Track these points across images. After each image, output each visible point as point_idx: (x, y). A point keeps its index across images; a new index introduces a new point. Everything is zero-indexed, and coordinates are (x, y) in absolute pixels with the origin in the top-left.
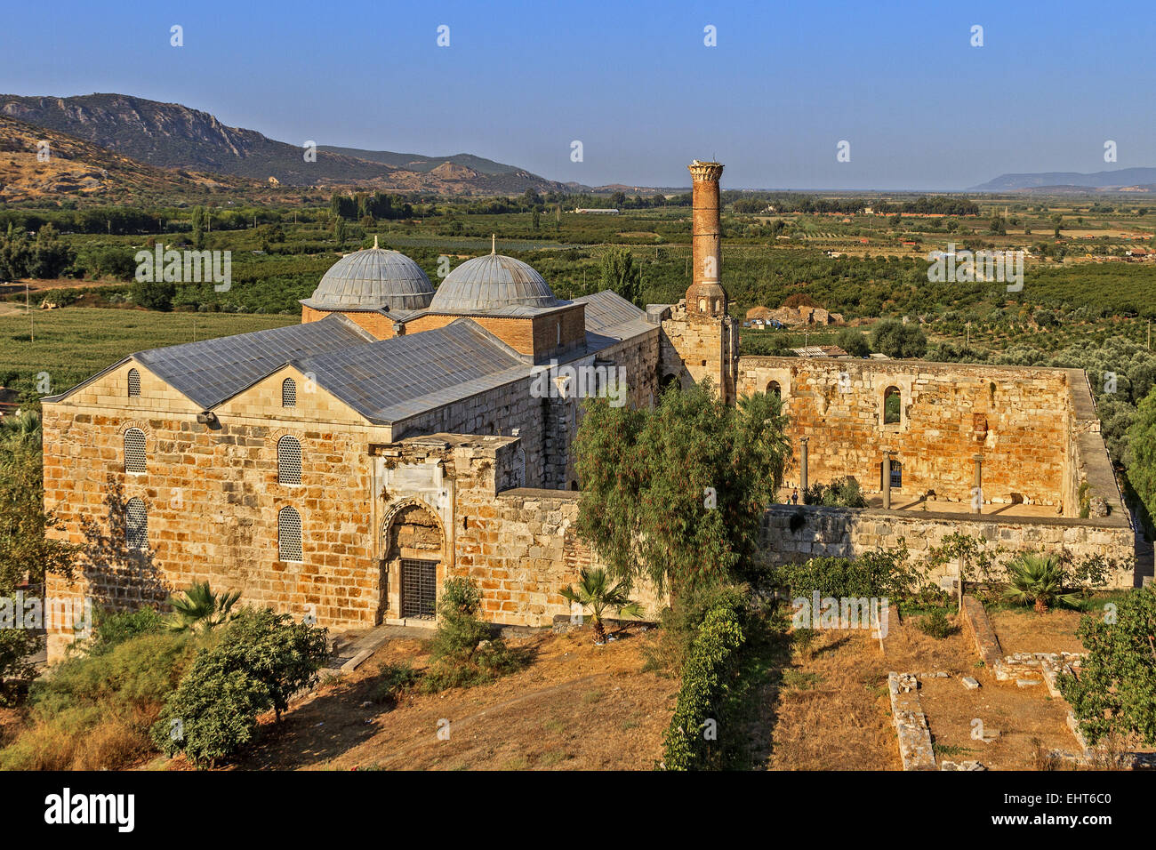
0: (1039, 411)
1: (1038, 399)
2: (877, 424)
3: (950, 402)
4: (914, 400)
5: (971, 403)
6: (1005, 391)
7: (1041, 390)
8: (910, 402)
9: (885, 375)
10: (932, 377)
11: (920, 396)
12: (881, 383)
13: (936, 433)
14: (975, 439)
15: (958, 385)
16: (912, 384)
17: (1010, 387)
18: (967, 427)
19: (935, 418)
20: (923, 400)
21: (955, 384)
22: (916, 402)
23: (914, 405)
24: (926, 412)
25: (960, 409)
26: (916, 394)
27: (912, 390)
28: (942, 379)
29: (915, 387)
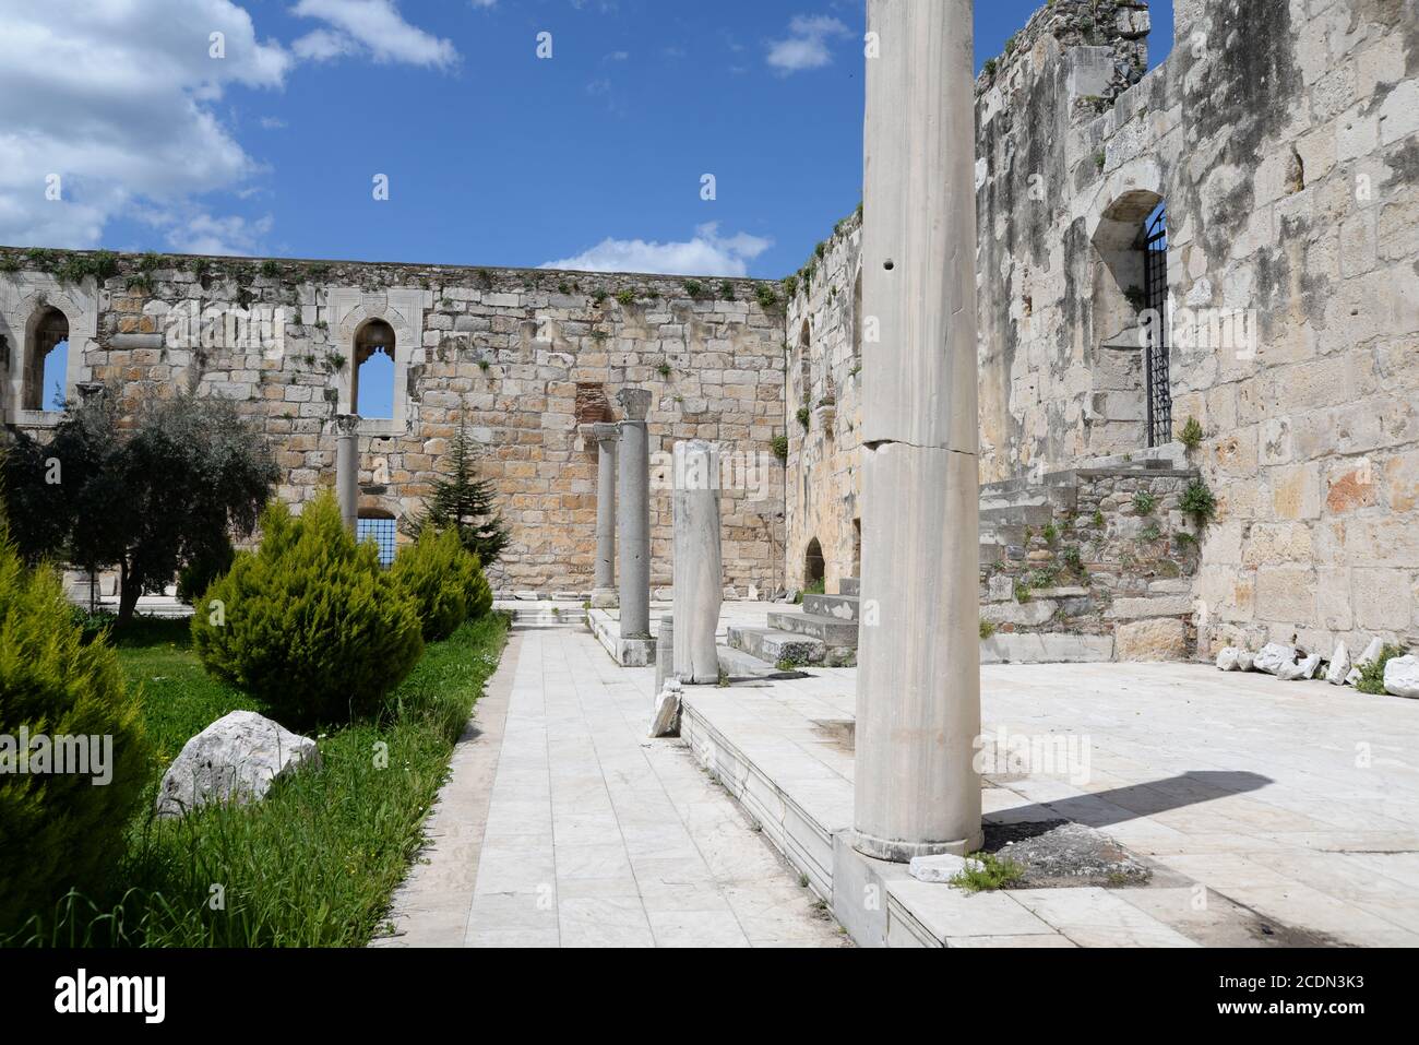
0: (731, 376)
1: (727, 345)
2: (334, 415)
3: (517, 356)
4: (429, 354)
5: (569, 358)
6: (652, 327)
7: (733, 326)
8: (420, 357)
9: (356, 290)
10: (476, 295)
11: (445, 343)
12: (345, 310)
13: (485, 435)
14: (580, 444)
15: (539, 315)
16: (426, 313)
17: (664, 318)
18: (559, 418)
19: (482, 398)
20: (453, 354)
21: (531, 312)
22: (435, 357)
23: (429, 366)
24: (459, 383)
25: (544, 373)
26: (434, 338)
27: (425, 329)
28: (499, 299)
29: (433, 319)
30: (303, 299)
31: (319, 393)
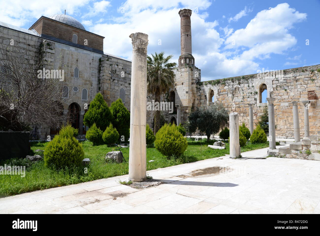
2: (256, 103)
3: (293, 87)
4: (274, 89)
5: (306, 86)
8: (272, 90)
9: (259, 79)
11: (277, 86)
12: (257, 83)
13: (287, 104)
15: (297, 78)
18: (304, 99)
19: (286, 97)
20: (279, 88)
21: (296, 77)
22: (275, 89)
23: (274, 92)
24: (281, 94)
25: (299, 90)
26: (275, 86)
27: (273, 84)
28: (288, 76)
29: (274, 82)
30: (249, 82)
31: (253, 99)
